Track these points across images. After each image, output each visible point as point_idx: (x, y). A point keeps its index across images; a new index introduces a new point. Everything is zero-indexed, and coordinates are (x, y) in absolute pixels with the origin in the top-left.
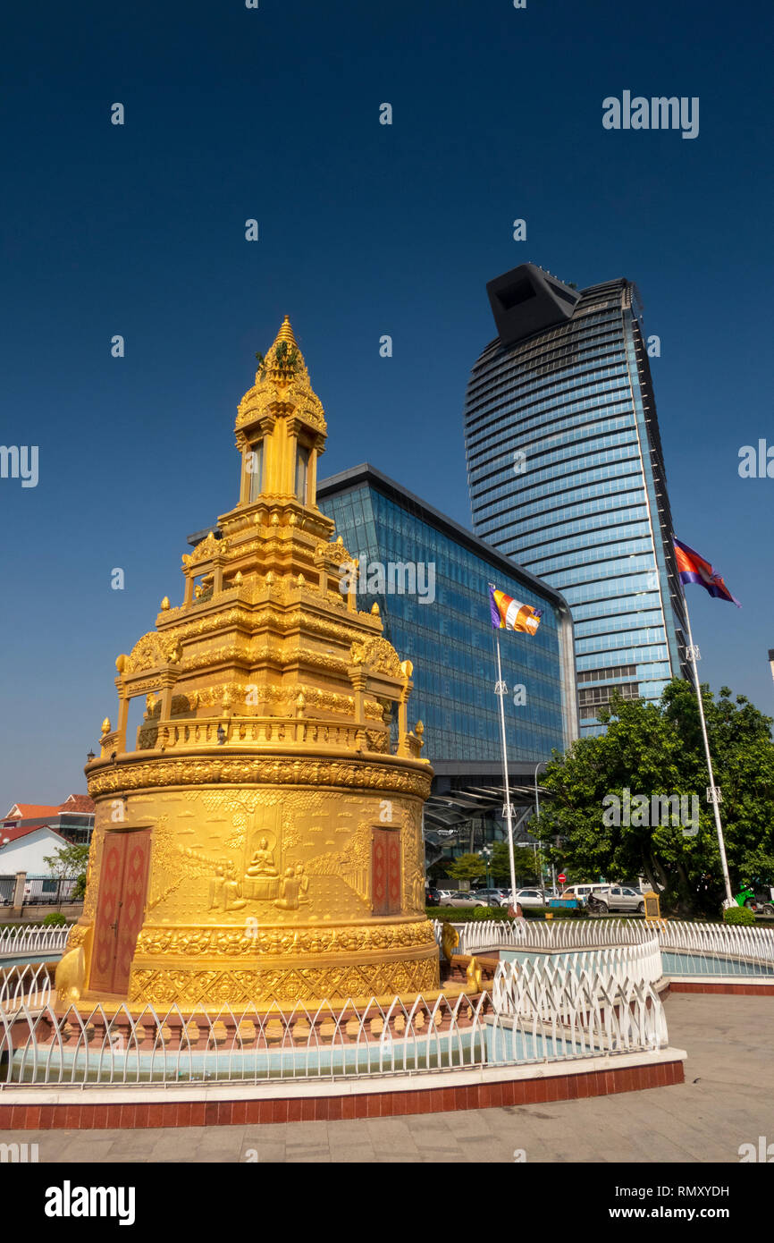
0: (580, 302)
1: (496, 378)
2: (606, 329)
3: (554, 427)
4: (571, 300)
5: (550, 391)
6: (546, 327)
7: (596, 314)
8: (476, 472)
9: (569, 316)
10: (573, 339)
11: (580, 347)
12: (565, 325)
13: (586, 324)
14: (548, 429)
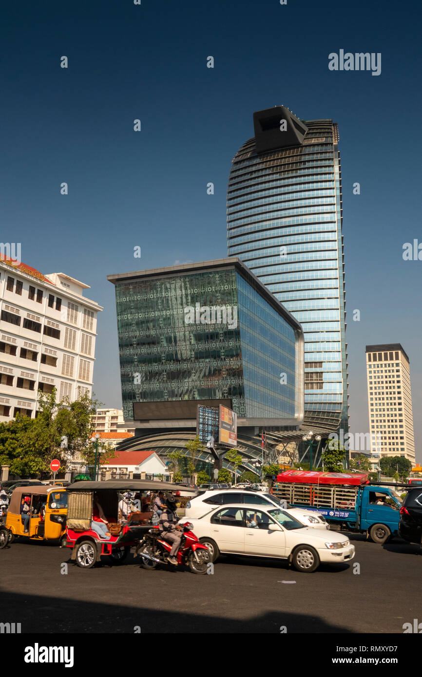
0: (307, 133)
1: (251, 173)
2: (323, 156)
3: (287, 213)
4: (303, 131)
5: (286, 189)
6: (286, 146)
7: (318, 145)
8: (233, 231)
9: (301, 143)
10: (303, 158)
11: (307, 165)
12: (298, 148)
13: (311, 150)
14: (283, 213)
